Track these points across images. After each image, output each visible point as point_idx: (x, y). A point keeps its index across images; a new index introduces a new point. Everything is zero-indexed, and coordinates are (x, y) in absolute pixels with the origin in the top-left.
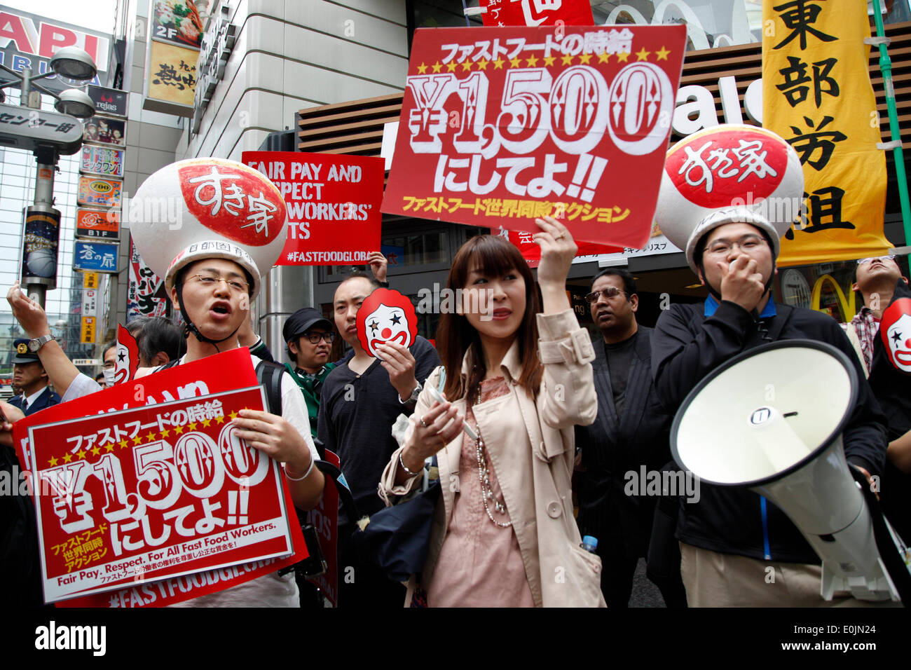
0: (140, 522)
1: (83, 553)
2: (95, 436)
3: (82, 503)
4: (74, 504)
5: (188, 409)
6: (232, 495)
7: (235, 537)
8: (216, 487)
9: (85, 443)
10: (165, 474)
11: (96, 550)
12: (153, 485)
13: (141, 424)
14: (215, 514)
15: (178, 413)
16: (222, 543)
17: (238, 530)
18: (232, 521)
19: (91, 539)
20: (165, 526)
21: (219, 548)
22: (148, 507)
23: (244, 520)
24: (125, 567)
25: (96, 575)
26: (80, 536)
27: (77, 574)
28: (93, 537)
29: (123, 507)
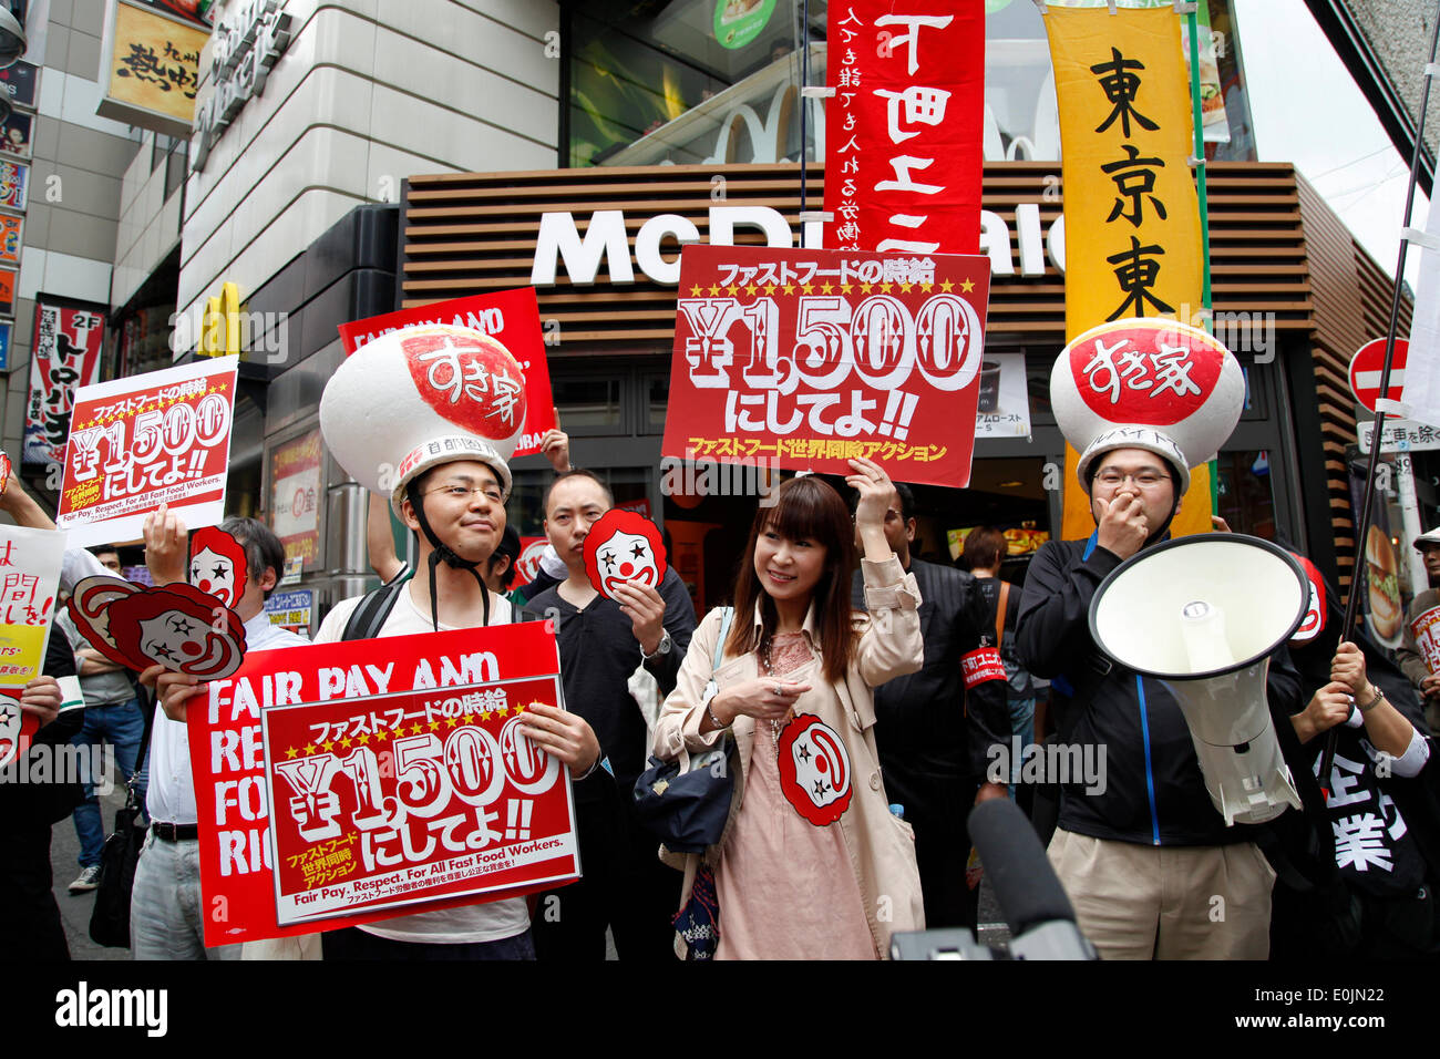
0: (399, 832)
1: (327, 867)
2: (346, 724)
3: (327, 805)
4: (317, 807)
5: (464, 697)
6: (513, 804)
7: (513, 854)
8: (493, 793)
9: (333, 732)
10: (432, 775)
11: (342, 864)
12: (416, 787)
13: (405, 713)
14: (491, 825)
15: (451, 702)
16: (498, 861)
17: (517, 846)
18: (511, 834)
19: (336, 851)
20: (429, 838)
21: (493, 866)
22: (409, 815)
23: (525, 834)
24: (378, 886)
25: (343, 894)
26: (323, 846)
27: (318, 891)
28: (339, 848)
29: (378, 813)
